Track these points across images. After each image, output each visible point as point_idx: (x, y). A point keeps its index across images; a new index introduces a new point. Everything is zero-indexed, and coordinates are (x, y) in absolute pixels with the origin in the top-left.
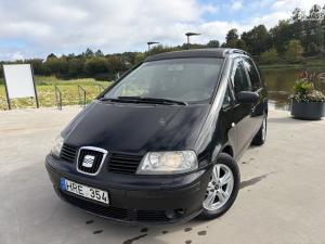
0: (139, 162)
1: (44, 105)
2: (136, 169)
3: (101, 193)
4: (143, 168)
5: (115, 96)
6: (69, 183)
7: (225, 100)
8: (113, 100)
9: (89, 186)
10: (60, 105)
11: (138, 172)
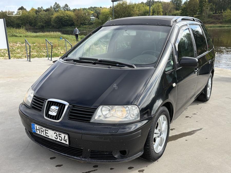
0: (93, 112)
1: (15, 57)
2: (90, 118)
3: (63, 135)
4: (96, 118)
5: (77, 57)
6: (38, 127)
7: (168, 64)
8: (75, 61)
9: (53, 130)
10: (30, 57)
11: (92, 121)
